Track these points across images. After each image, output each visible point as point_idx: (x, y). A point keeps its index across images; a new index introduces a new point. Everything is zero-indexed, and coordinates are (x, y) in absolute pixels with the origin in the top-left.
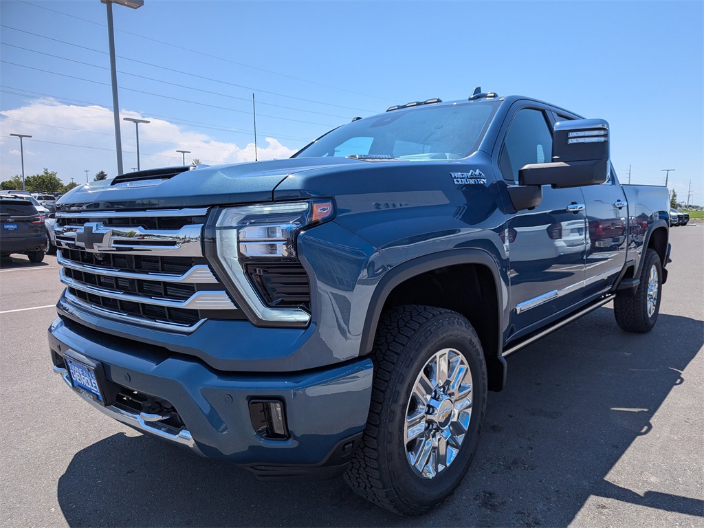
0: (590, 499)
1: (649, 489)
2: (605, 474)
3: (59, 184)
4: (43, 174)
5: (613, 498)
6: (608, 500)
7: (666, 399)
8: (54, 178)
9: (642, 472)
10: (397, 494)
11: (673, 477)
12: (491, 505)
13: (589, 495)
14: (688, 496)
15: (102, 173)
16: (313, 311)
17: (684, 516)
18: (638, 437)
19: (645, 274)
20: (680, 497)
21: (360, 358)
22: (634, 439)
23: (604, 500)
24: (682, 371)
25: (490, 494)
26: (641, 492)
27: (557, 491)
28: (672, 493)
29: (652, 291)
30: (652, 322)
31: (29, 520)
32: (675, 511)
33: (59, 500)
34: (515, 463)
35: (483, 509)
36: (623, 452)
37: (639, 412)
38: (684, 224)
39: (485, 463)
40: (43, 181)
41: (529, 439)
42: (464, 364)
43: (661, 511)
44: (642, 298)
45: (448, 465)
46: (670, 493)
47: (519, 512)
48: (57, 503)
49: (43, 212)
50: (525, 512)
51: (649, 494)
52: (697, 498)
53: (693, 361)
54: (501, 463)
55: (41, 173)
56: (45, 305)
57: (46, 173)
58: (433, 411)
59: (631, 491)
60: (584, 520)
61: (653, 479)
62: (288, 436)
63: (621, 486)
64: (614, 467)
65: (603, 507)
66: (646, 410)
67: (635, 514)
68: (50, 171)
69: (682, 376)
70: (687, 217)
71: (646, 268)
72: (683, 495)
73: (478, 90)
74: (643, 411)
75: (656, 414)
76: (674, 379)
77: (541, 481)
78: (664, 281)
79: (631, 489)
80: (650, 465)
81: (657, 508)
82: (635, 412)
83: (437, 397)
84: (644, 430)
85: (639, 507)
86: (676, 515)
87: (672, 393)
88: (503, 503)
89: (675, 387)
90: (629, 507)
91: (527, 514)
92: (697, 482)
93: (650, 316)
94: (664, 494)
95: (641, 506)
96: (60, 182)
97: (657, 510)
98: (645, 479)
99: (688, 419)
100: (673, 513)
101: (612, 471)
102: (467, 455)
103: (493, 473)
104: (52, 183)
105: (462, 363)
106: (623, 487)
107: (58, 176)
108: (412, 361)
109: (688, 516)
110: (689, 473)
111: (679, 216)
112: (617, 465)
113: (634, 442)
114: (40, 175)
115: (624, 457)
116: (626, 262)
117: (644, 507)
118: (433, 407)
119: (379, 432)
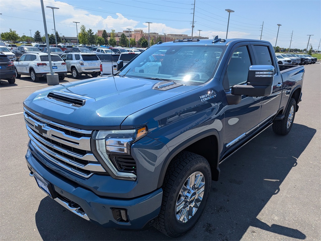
0: (249, 228)
1: (274, 223)
2: (257, 215)
3: (17, 37)
4: (10, 32)
5: (259, 227)
6: (256, 229)
7: (288, 175)
8: (15, 35)
9: (272, 214)
10: (172, 232)
11: (284, 217)
12: (209, 230)
13: (249, 226)
14: (289, 227)
15: (38, 31)
16: (138, 173)
17: (285, 237)
18: (273, 196)
19: (288, 111)
20: (285, 227)
21: (158, 189)
22: (271, 196)
23: (255, 229)
24: (297, 158)
25: (209, 224)
26: (270, 225)
27: (236, 224)
28: (282, 225)
29: (290, 117)
30: (288, 130)
31: (26, 235)
32: (282, 235)
33: (36, 225)
34: (221, 208)
35: (206, 232)
36: (266, 204)
37: (275, 181)
38: (314, 63)
39: (209, 209)
40: (10, 36)
41: (228, 196)
42: (202, 176)
43: (277, 234)
44: (285, 121)
45: (193, 215)
46: (281, 225)
47: (220, 234)
48: (36, 227)
49: (12, 55)
50: (223, 234)
51: (274, 225)
52: (292, 228)
53: (303, 153)
54: (215, 208)
55: (9, 31)
56: (19, 112)
57: (11, 31)
58: (187, 198)
59: (266, 224)
60: (246, 239)
61: (276, 218)
62: (127, 221)
63: (263, 221)
64: (261, 212)
65: (254, 232)
66: (278, 180)
67: (266, 236)
68: (12, 30)
69: (297, 161)
70: (316, 59)
71: (289, 108)
72: (287, 226)
73: (217, 37)
74: (277, 181)
75: (283, 183)
76: (293, 163)
77: (231, 218)
78: (297, 111)
79: (266, 223)
80: (276, 211)
81: (275, 233)
82: (274, 181)
83: (189, 192)
84: (276, 192)
85: (268, 232)
86: (282, 236)
87: (291, 171)
88: (214, 229)
89: (293, 168)
90: (264, 232)
91: (223, 235)
92: (293, 220)
93: (288, 128)
94: (279, 226)
95: (269, 232)
96: (18, 36)
97: (275, 234)
98: (273, 218)
99: (295, 186)
100: (281, 235)
101: (260, 214)
102: (201, 210)
103: (212, 214)
104: (14, 37)
105: (201, 176)
106: (263, 222)
107: (17, 33)
108: (179, 183)
109: (287, 237)
110: (291, 215)
111: (312, 59)
112: (262, 210)
113: (271, 198)
114: (8, 32)
115: (266, 206)
116: (279, 109)
117: (270, 232)
118: (187, 196)
119: (165, 213)
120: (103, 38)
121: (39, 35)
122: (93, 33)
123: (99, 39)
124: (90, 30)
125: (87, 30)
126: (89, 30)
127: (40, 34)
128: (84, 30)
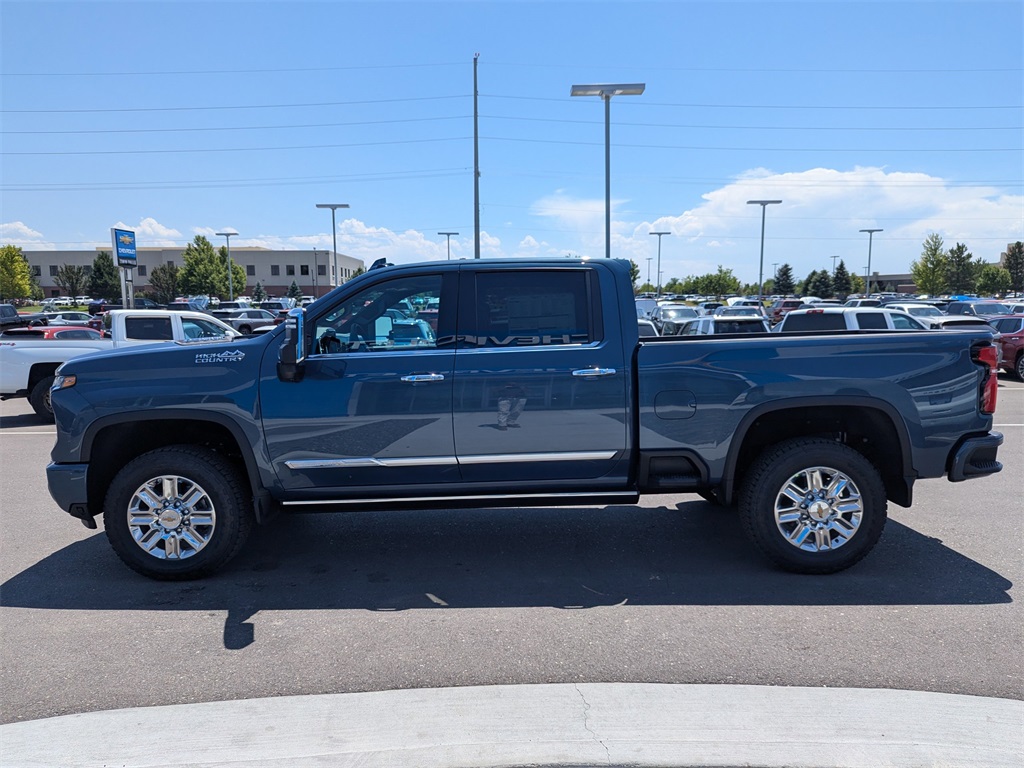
2: (271, 609)
4: (716, 272)
5: (229, 616)
15: (786, 266)
21: (83, 463)
42: (199, 491)
57: (721, 271)
64: (286, 610)
65: (213, 615)
68: (724, 269)
90: (219, 621)
107: (734, 274)
120: (1007, 271)
121: (788, 277)
122: (969, 256)
123: (988, 275)
124: (961, 249)
125: (946, 248)
126: (955, 248)
127: (792, 273)
128: (936, 250)
